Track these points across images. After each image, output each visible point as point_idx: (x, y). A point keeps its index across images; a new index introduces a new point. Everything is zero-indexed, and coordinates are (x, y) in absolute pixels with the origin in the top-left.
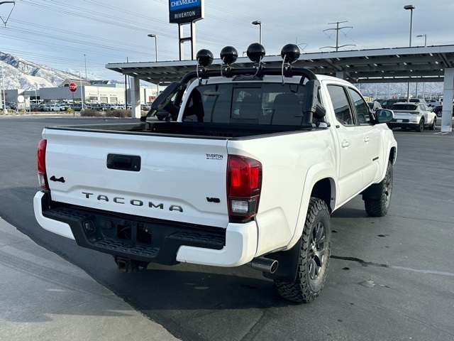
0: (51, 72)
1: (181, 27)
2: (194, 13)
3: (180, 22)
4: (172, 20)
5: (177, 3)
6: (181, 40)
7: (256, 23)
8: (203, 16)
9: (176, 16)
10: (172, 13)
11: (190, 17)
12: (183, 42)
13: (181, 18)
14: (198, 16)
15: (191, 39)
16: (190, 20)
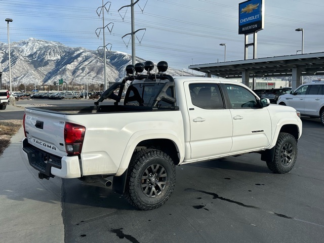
0: (172, 71)
1: (247, 36)
2: (256, 26)
3: (246, 33)
4: (240, 32)
5: (244, 20)
6: (246, 46)
7: (298, 30)
8: (263, 27)
9: (243, 29)
10: (241, 27)
11: (253, 29)
12: (247, 47)
13: (247, 30)
14: (260, 28)
15: (253, 44)
16: (253, 31)
